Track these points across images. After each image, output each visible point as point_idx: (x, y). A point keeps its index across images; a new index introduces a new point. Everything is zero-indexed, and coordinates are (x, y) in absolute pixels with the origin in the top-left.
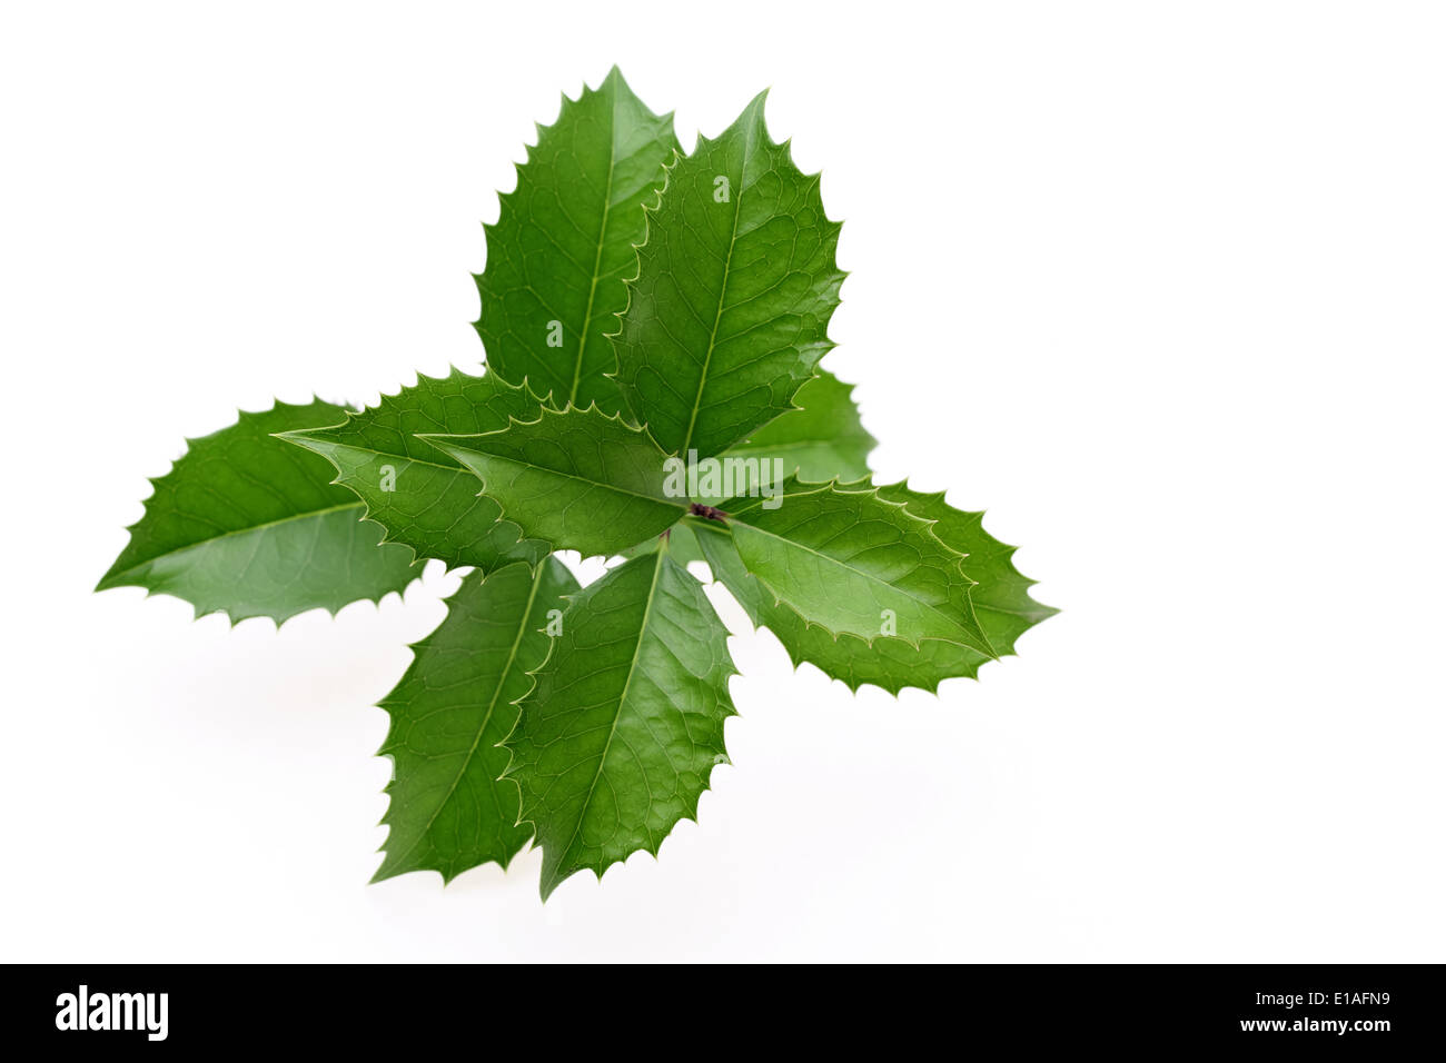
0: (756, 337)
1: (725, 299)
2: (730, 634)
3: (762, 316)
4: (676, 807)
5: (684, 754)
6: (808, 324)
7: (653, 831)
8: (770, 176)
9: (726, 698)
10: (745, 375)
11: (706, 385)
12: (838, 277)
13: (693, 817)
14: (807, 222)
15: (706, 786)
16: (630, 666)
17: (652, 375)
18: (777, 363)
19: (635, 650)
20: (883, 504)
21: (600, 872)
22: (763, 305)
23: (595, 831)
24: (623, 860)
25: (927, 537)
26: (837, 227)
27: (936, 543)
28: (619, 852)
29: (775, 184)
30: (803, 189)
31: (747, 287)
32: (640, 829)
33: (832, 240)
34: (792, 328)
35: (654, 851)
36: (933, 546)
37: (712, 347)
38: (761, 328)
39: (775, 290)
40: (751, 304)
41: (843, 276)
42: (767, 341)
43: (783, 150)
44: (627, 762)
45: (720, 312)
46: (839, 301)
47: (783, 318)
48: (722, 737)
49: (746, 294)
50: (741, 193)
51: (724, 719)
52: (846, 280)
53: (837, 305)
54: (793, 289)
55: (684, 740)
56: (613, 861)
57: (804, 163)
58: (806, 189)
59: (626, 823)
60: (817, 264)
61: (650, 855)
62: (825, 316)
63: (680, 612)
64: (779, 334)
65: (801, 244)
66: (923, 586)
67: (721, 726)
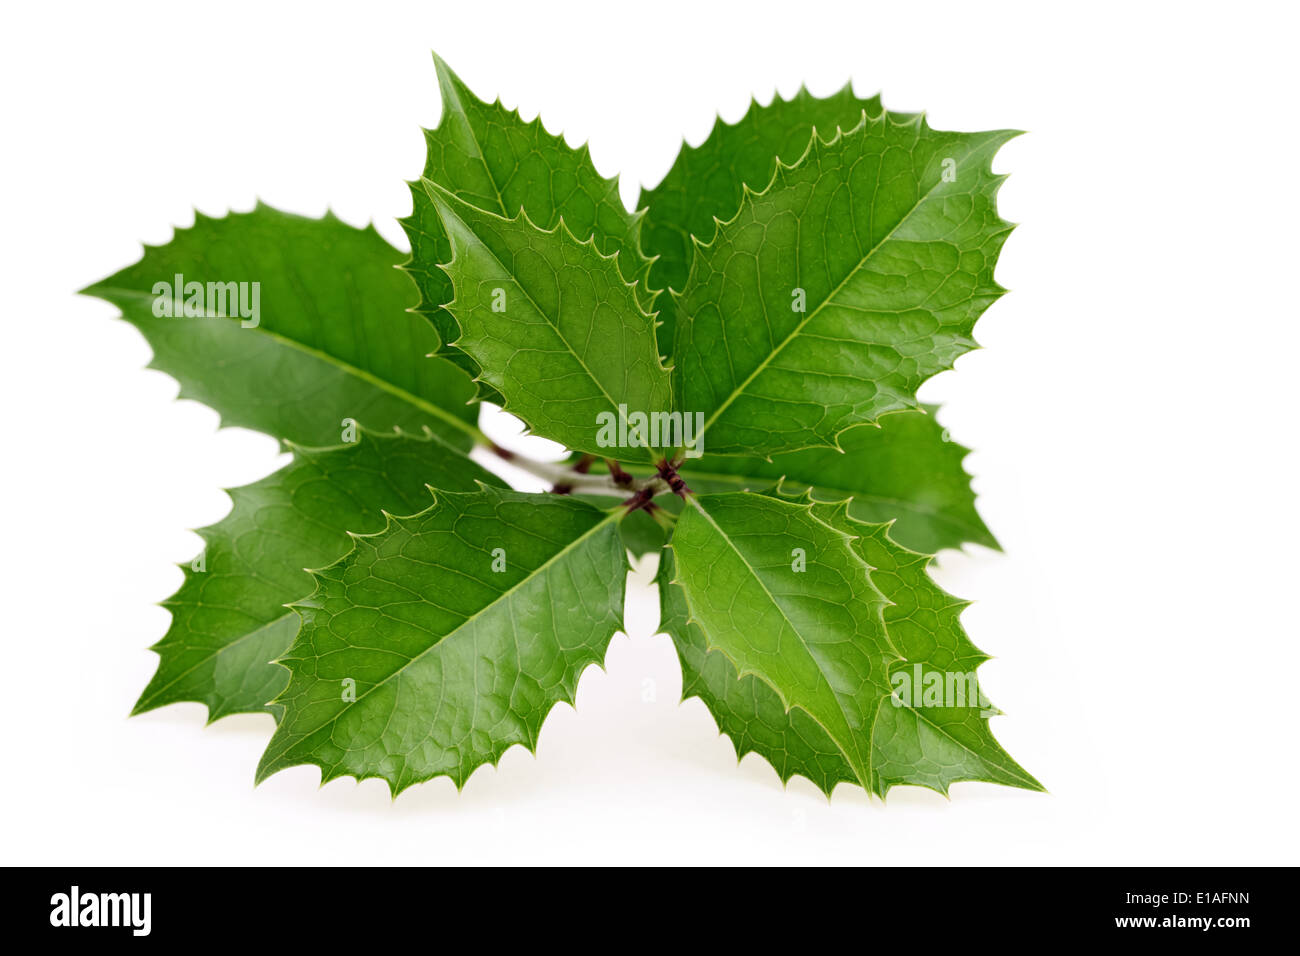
0: (844, 351)
1: (840, 293)
2: (623, 630)
3: (863, 332)
4: (449, 760)
5: (492, 713)
6: (904, 369)
7: (410, 769)
8: (966, 200)
9: (572, 682)
10: (808, 384)
11: (765, 370)
12: (969, 344)
13: (460, 782)
14: (970, 266)
15: (494, 759)
16: (500, 595)
17: (716, 321)
18: (849, 391)
19: (516, 584)
20: (849, 554)
21: (327, 776)
22: (872, 323)
23: (351, 730)
24: (359, 778)
25: (874, 613)
26: (999, 292)
27: (879, 626)
28: (359, 769)
29: (964, 209)
30: (988, 230)
31: (868, 296)
32: (398, 759)
33: (985, 302)
34: (887, 365)
35: (396, 789)
36: (874, 627)
37: (795, 334)
38: (853, 345)
39: (893, 317)
40: (862, 315)
41: (973, 347)
42: (851, 362)
43: (996, 181)
44: (430, 684)
45: (826, 303)
46: (952, 366)
47: (884, 350)
48: (543, 718)
49: (864, 302)
50: (925, 198)
51: (556, 700)
52: (973, 352)
53: (946, 369)
54: (913, 327)
55: (502, 699)
56: (347, 772)
57: (1006, 205)
58: (992, 232)
59: (387, 743)
60: (955, 317)
61: (389, 792)
62: (928, 371)
63: (588, 579)
64: (870, 362)
65: (948, 285)
66: (839, 665)
67: (548, 706)
